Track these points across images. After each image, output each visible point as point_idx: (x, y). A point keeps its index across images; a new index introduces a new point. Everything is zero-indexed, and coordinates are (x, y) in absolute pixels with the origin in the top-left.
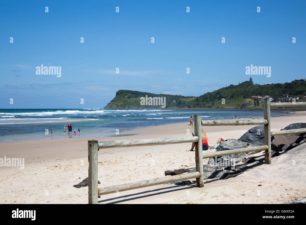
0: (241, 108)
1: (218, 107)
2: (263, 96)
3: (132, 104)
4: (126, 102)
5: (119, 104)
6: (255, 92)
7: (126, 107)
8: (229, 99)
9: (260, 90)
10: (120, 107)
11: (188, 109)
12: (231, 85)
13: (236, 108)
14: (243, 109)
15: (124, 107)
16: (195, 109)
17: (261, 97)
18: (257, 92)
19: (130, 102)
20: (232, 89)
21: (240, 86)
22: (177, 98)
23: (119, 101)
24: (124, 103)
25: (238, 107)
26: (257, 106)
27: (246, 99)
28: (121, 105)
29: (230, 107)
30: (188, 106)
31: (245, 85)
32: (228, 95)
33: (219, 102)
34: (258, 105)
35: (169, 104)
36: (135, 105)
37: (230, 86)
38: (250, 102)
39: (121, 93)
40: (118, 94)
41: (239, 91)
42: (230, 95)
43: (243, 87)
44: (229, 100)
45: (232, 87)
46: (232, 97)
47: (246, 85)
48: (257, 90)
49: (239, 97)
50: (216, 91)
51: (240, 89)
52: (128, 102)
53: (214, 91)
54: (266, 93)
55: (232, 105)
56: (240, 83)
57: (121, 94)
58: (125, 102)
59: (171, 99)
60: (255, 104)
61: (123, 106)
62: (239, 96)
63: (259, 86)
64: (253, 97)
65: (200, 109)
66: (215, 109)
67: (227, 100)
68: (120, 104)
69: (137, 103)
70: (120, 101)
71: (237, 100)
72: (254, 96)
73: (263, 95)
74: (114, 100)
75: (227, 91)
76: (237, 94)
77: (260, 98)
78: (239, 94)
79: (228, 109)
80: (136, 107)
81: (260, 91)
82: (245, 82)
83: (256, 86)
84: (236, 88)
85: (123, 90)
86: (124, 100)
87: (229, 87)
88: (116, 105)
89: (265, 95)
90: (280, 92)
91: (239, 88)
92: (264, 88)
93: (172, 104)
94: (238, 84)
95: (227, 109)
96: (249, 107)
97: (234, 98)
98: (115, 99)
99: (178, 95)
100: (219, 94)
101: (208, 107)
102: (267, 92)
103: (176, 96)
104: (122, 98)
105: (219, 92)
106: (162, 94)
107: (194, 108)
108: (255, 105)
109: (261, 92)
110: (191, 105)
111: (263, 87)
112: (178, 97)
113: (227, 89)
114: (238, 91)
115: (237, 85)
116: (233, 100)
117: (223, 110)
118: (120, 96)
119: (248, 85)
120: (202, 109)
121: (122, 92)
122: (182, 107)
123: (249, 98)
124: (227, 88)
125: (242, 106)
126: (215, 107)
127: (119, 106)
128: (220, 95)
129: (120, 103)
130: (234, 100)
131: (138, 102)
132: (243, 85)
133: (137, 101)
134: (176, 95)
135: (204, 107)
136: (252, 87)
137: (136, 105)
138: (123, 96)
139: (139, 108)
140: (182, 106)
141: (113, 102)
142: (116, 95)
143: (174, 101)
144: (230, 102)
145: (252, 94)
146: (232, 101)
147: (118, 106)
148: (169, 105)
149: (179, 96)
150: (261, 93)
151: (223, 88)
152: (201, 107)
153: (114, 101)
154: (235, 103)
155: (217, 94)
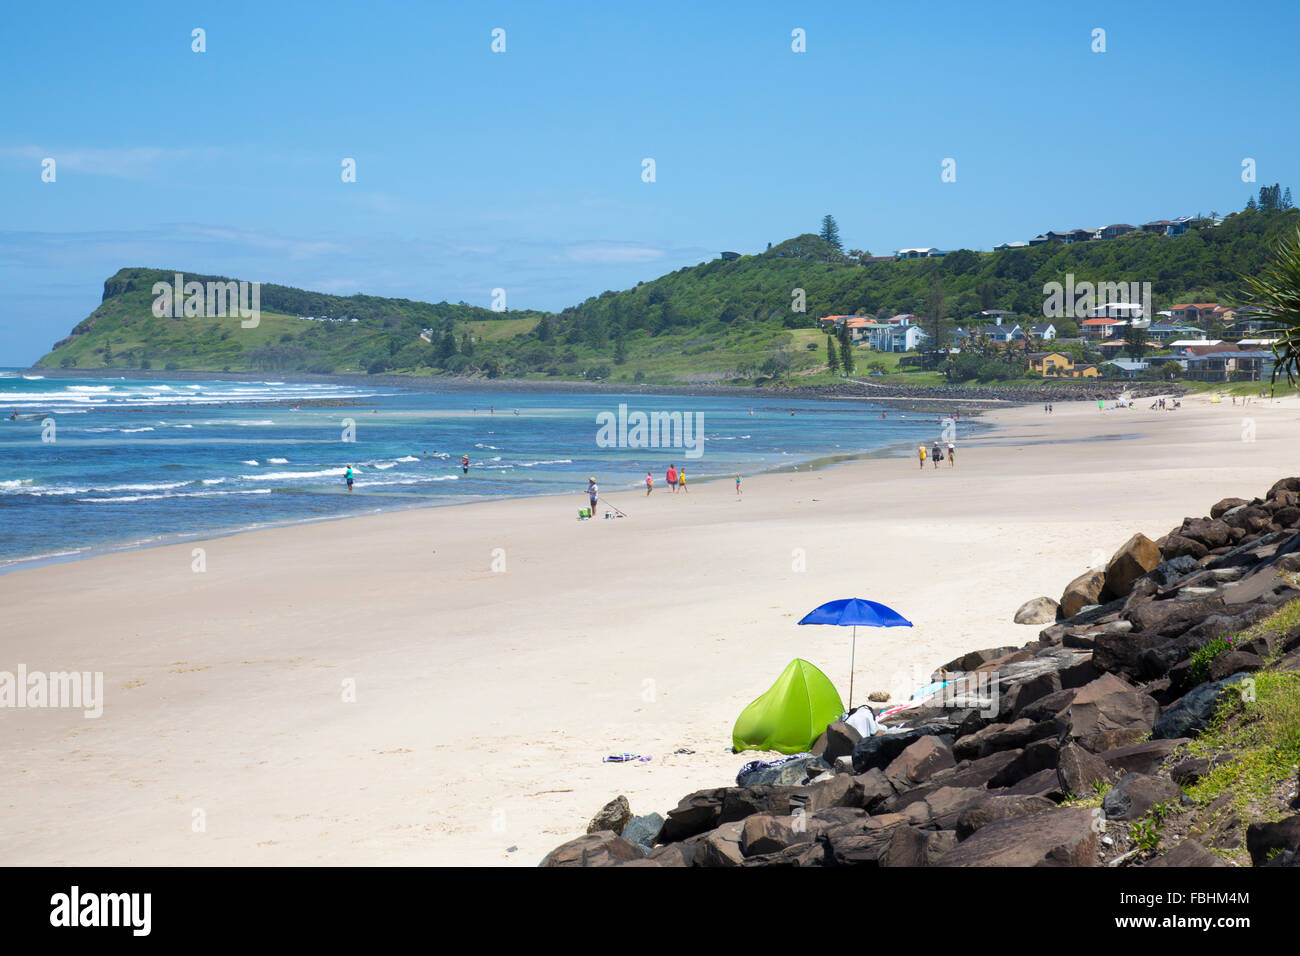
0: (761, 381)
1: (639, 377)
2: (883, 318)
3: (190, 348)
4: (160, 338)
5: (116, 349)
6: (845, 293)
7: (154, 368)
8: (709, 332)
9: (869, 282)
10: (121, 362)
11: (485, 381)
12: (729, 257)
13: (735, 381)
14: (769, 388)
15: (146, 366)
16: (520, 382)
17: (872, 324)
18: (853, 295)
19: (178, 338)
20: (728, 277)
21: (774, 260)
22: (445, 318)
23: (117, 332)
24: (145, 341)
25: (741, 376)
26: (841, 371)
27: (794, 332)
28: (128, 355)
29: (703, 377)
30: (486, 366)
31: (796, 255)
32: (706, 308)
33: (655, 345)
34: (849, 367)
35: (392, 353)
36: (207, 352)
37: (720, 257)
38: (813, 347)
39: (130, 284)
40: (111, 289)
41: (765, 286)
42: (716, 306)
43: (786, 265)
44: (712, 335)
45: (729, 263)
46: (726, 317)
47: (803, 254)
48: (854, 285)
49: (763, 321)
50: (649, 284)
51: (771, 279)
52: (170, 338)
53: (641, 284)
54: (899, 299)
55: (718, 362)
56: (773, 246)
57: (129, 294)
58: (155, 339)
59: (405, 324)
60: (833, 363)
61: (139, 361)
62: (763, 314)
63: (867, 261)
64: (832, 321)
65: (549, 382)
66: (623, 385)
67: (702, 334)
68: (123, 348)
69: (222, 345)
70: (122, 332)
71: (753, 334)
72: (835, 318)
73: (881, 310)
74: (90, 325)
75: (703, 287)
76: (755, 306)
77: (865, 329)
78: (763, 301)
79: (693, 387)
80: (209, 365)
81: (870, 288)
82: (798, 239)
83: (850, 264)
84: (751, 271)
85: (145, 269)
86: (147, 328)
87: (715, 265)
88: (101, 351)
89: (894, 310)
90: (966, 299)
91: (767, 270)
92: (893, 275)
93: (411, 350)
94: (763, 250)
95: (687, 383)
96: (804, 373)
97: (737, 324)
98: (98, 317)
99: (453, 301)
100: (662, 299)
101: (590, 372)
102: (905, 293)
103: (443, 309)
104: (138, 313)
105: (665, 291)
106: (367, 297)
107: (515, 380)
108: (830, 364)
109: (874, 294)
110: (506, 361)
111: (887, 266)
112: (450, 311)
113: (703, 276)
114: (758, 289)
115: (754, 253)
116: (729, 337)
117: (665, 392)
118: (127, 301)
119: (811, 257)
120: (556, 382)
121: (136, 281)
122: (458, 370)
123: (811, 325)
124: (703, 271)
125: (766, 368)
126: (624, 377)
127: (116, 360)
128: (667, 307)
129: (120, 341)
130: (733, 336)
131: (223, 338)
132: (785, 255)
133: (219, 333)
134: (444, 302)
135: (571, 374)
136: (829, 270)
137: (214, 354)
138: (141, 302)
139: (226, 370)
140: (456, 363)
141: (86, 334)
142: (106, 296)
143: (422, 336)
144: (712, 349)
145: (829, 306)
146: (724, 340)
147: (108, 358)
148: (390, 360)
149: (458, 308)
150: (876, 299)
151: (685, 270)
152: (553, 373)
153: (88, 330)
154: (736, 352)
155: (652, 301)
